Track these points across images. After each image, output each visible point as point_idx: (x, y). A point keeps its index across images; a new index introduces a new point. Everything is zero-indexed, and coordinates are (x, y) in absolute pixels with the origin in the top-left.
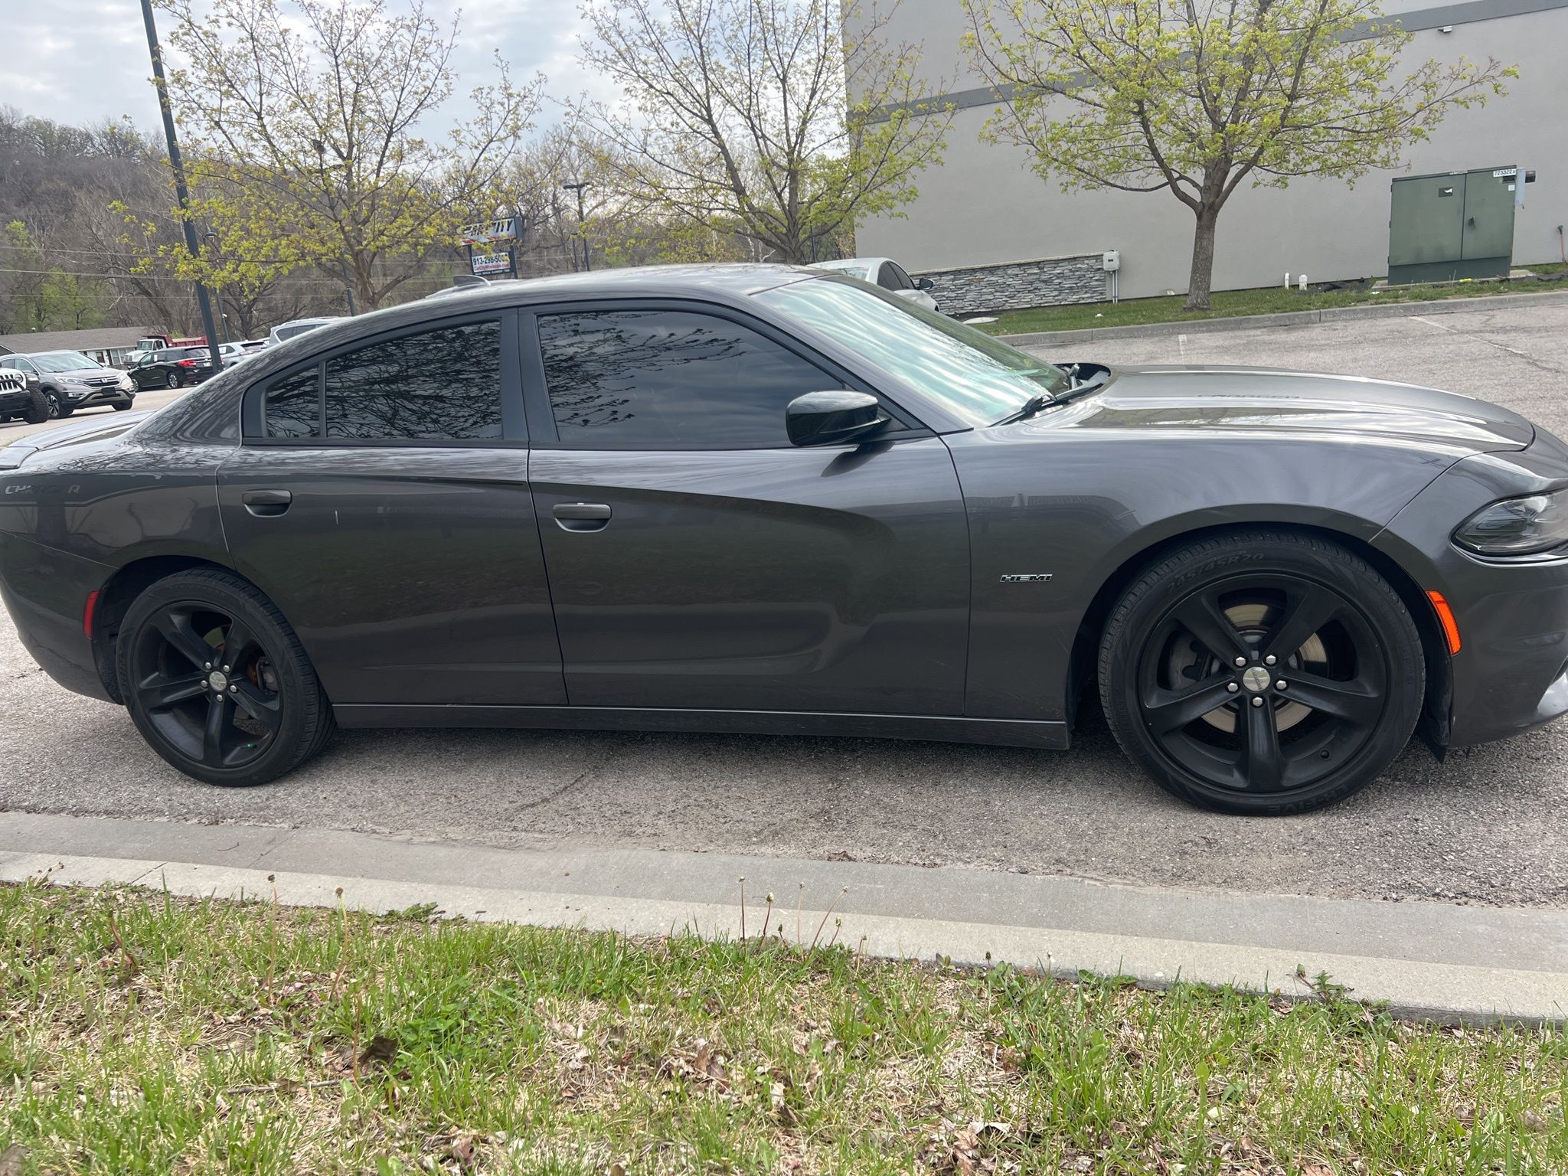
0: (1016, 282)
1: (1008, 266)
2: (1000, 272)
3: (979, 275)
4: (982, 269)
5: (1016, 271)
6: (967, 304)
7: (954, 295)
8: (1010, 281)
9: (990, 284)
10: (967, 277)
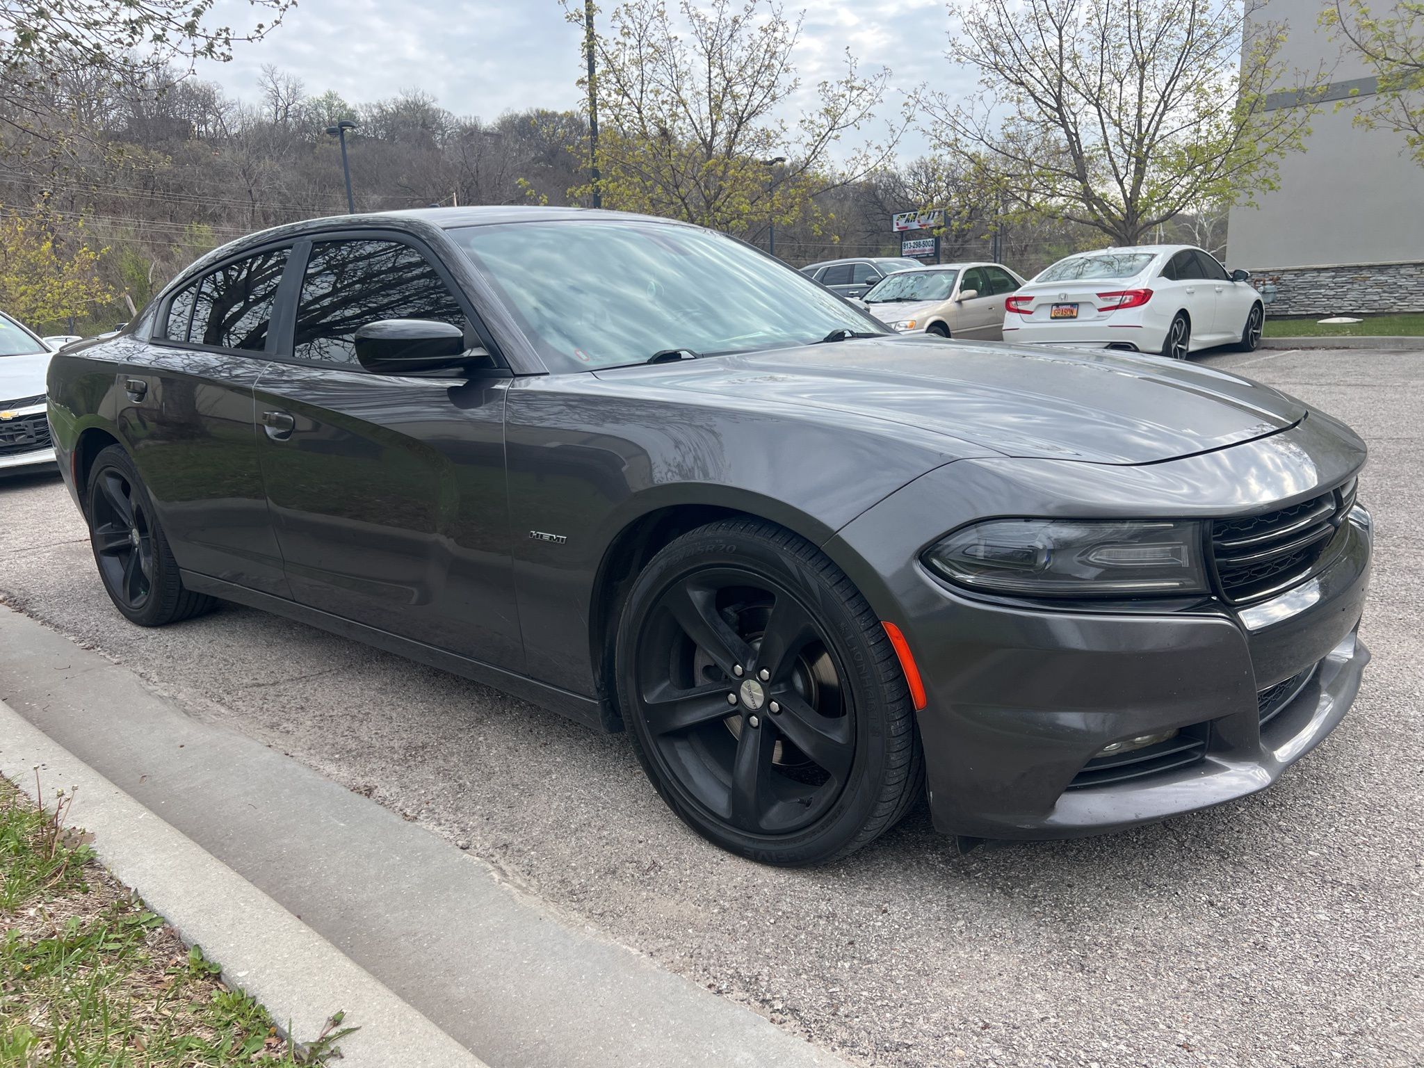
0: (1410, 283)
1: (1401, 265)
2: (1391, 271)
3: (1365, 274)
4: (1370, 267)
5: (1412, 271)
6: (1346, 304)
7: (1332, 293)
8: (1402, 282)
9: (1378, 284)
10: (1350, 275)
